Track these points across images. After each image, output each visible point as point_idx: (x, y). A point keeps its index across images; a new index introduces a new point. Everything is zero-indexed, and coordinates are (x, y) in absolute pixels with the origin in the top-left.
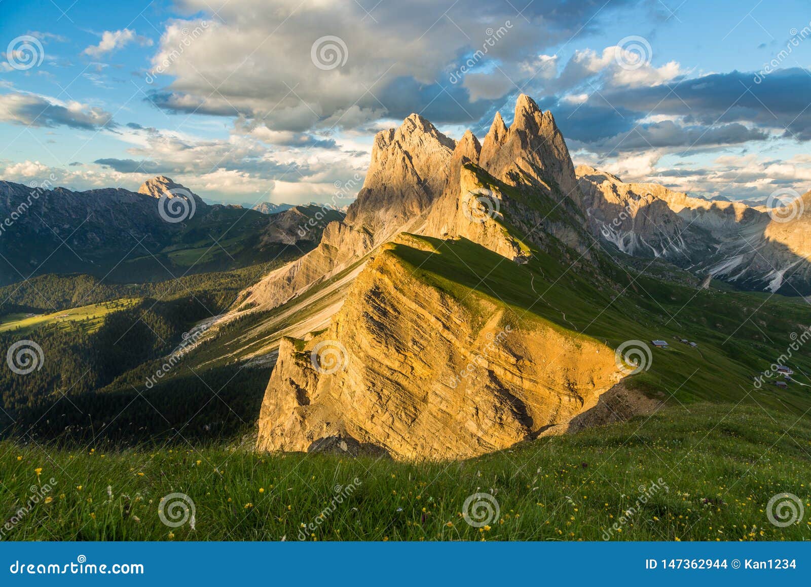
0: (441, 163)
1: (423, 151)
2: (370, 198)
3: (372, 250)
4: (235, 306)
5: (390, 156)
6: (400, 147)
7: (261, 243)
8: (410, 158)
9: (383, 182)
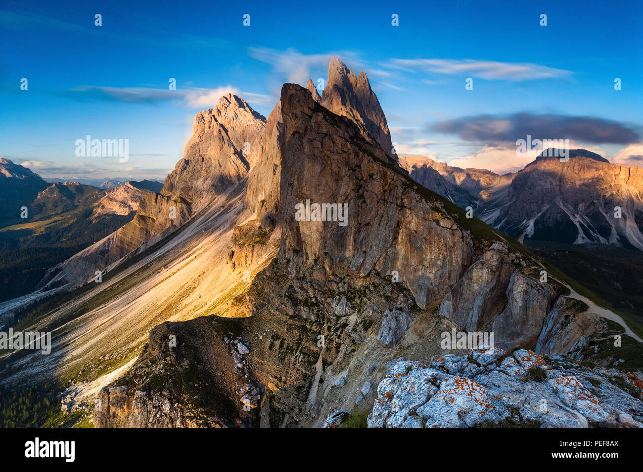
0: (256, 135)
1: (238, 124)
2: (187, 169)
3: (190, 219)
4: (42, 285)
5: (207, 130)
6: (216, 121)
7: (94, 215)
8: (226, 131)
9: (201, 153)
